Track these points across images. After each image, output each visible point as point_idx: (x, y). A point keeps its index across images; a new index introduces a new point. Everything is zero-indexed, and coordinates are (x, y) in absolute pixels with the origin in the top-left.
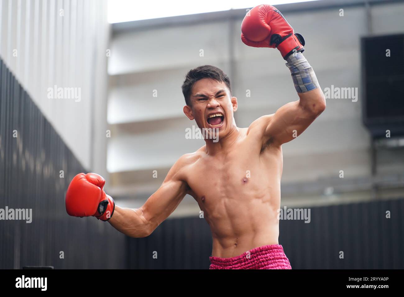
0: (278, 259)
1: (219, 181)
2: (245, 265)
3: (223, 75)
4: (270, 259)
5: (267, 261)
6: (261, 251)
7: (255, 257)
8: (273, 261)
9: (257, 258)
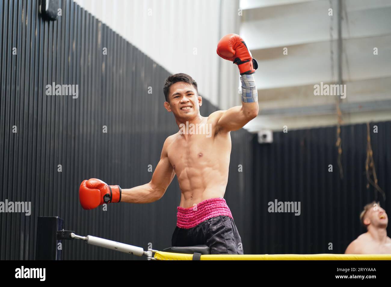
0: (219, 208)
1: (184, 155)
2: (197, 213)
3: (192, 80)
4: (213, 208)
5: (211, 209)
6: (207, 203)
7: (203, 207)
8: (215, 210)
9: (204, 208)
